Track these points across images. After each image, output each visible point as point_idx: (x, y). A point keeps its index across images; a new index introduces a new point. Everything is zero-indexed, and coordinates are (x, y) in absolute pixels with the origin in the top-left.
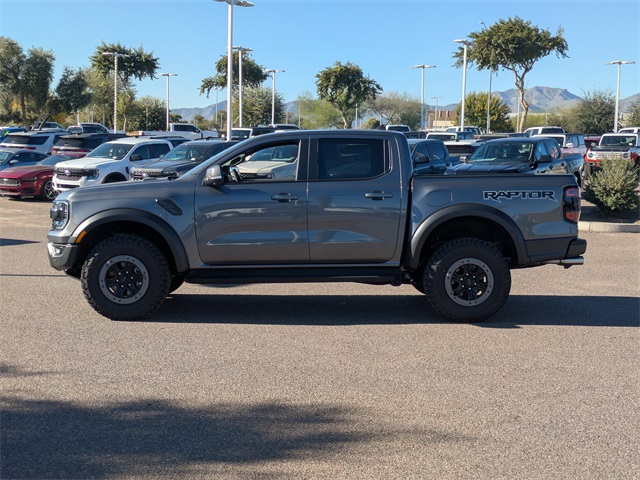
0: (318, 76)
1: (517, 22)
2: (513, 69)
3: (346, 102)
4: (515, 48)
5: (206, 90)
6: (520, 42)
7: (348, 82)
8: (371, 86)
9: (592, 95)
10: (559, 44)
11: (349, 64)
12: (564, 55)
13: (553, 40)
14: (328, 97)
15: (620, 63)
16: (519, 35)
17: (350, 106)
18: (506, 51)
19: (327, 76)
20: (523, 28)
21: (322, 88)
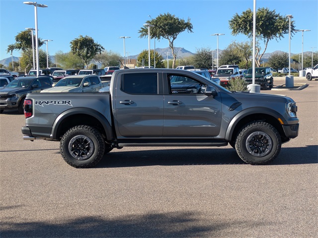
0: (71, 43)
1: (169, 15)
2: (168, 38)
3: (86, 56)
4: (169, 28)
5: (10, 51)
6: (171, 25)
7: (87, 46)
8: (99, 47)
9: (201, 50)
10: (189, 26)
11: (87, 36)
12: (191, 31)
13: (186, 24)
14: (77, 53)
15: (218, 35)
16: (170, 22)
17: (88, 58)
18: (165, 29)
19: (76, 42)
20: (171, 18)
21: (74, 49)
